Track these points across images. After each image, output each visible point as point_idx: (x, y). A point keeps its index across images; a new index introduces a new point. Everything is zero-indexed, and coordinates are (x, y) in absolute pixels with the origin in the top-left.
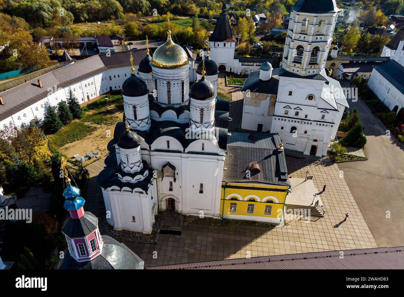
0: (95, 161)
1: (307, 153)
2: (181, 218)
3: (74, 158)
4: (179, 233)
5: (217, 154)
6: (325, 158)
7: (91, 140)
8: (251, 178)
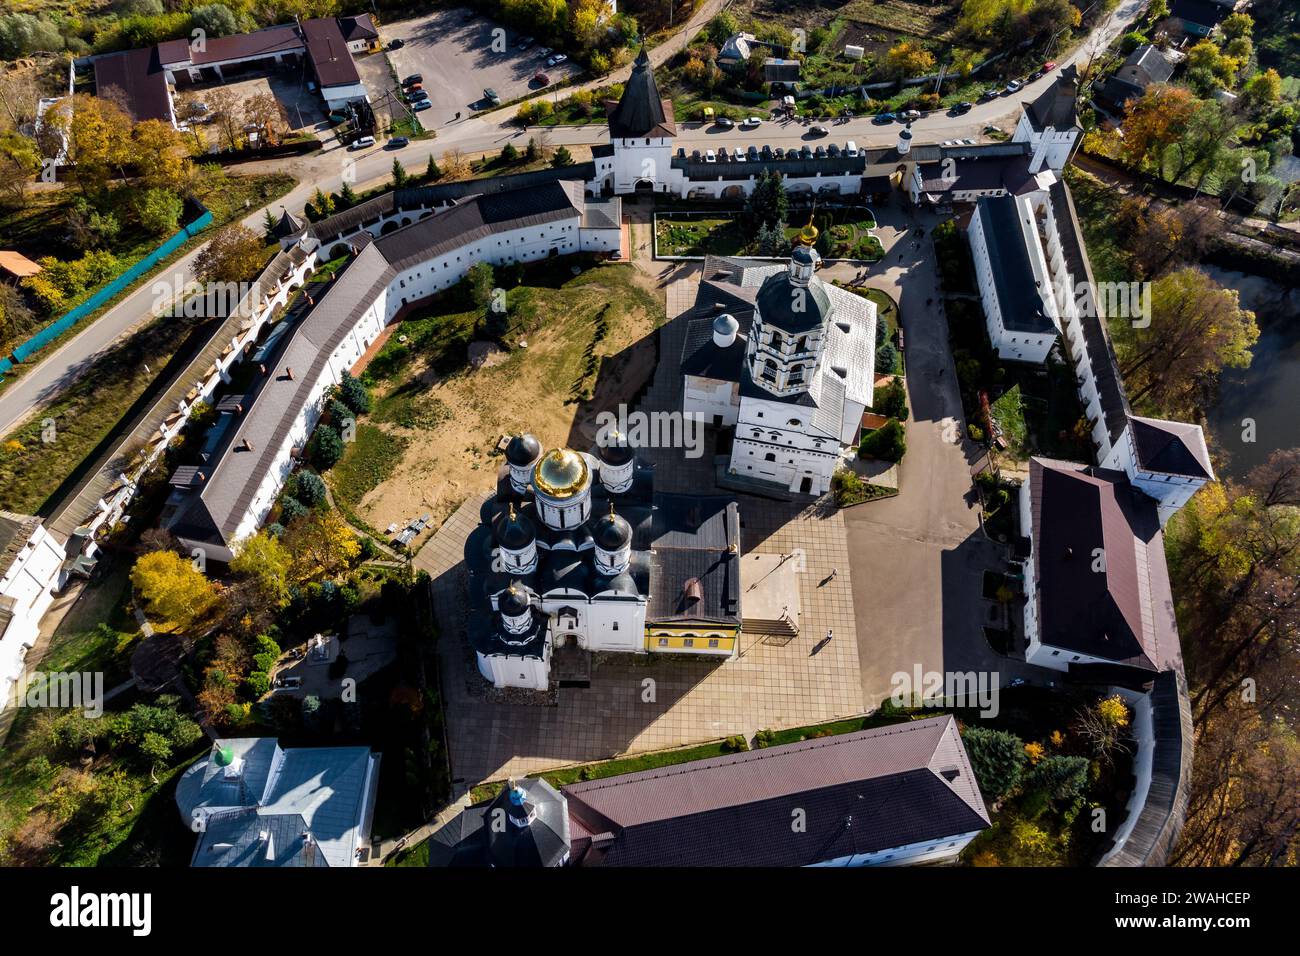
0: (429, 538)
1: (795, 488)
2: (588, 658)
3: (388, 532)
4: (586, 685)
5: (635, 600)
6: (825, 497)
7: (406, 478)
8: (686, 612)
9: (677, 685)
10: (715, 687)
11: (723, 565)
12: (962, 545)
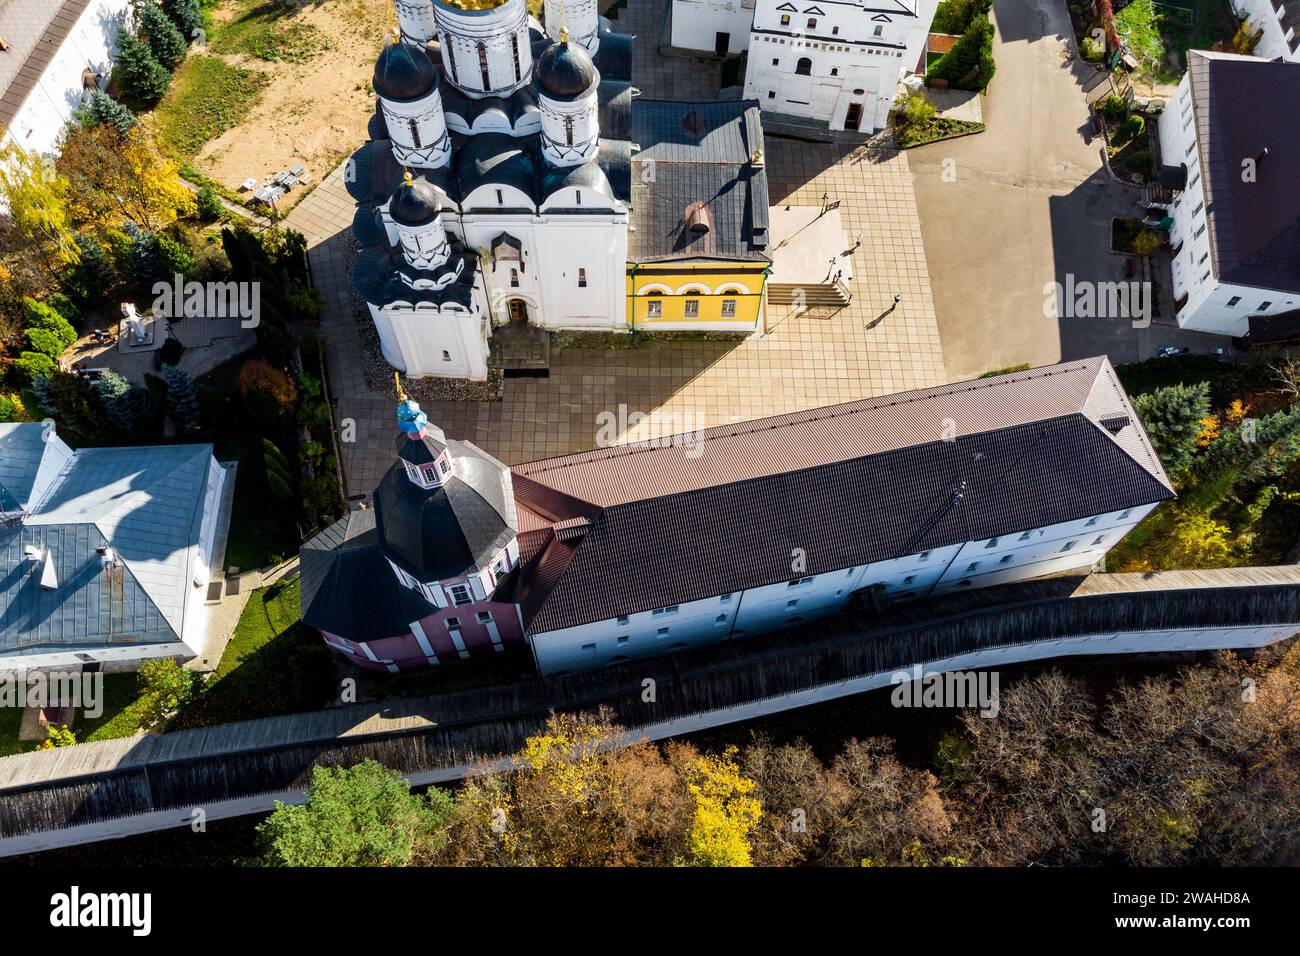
0: (304, 196)
1: (838, 124)
2: (545, 340)
3: (243, 190)
4: (544, 373)
5: (610, 212)
6: (880, 136)
7: (266, 122)
8: (688, 248)
9: (678, 372)
10: (732, 373)
11: (742, 184)
12: (1079, 189)
